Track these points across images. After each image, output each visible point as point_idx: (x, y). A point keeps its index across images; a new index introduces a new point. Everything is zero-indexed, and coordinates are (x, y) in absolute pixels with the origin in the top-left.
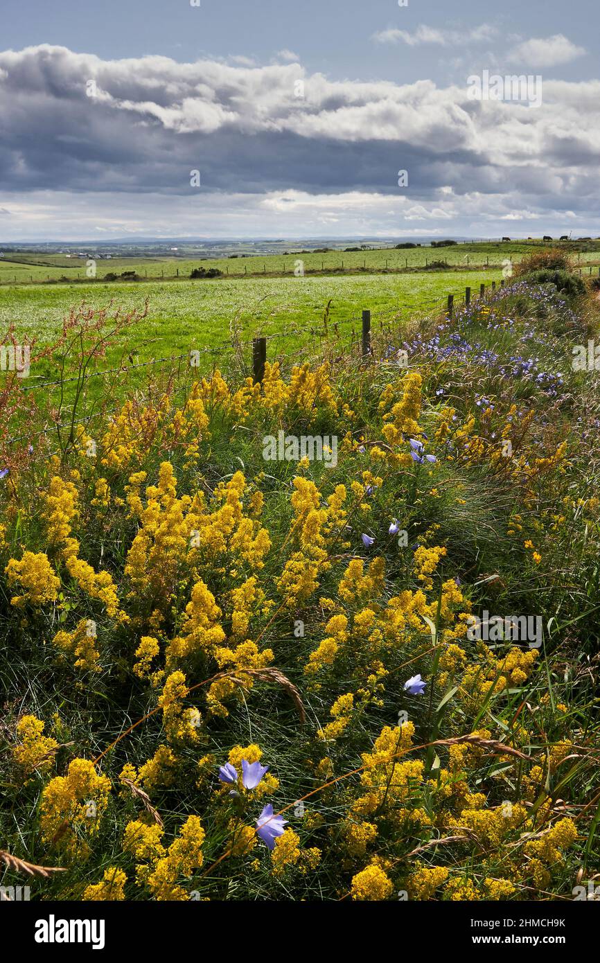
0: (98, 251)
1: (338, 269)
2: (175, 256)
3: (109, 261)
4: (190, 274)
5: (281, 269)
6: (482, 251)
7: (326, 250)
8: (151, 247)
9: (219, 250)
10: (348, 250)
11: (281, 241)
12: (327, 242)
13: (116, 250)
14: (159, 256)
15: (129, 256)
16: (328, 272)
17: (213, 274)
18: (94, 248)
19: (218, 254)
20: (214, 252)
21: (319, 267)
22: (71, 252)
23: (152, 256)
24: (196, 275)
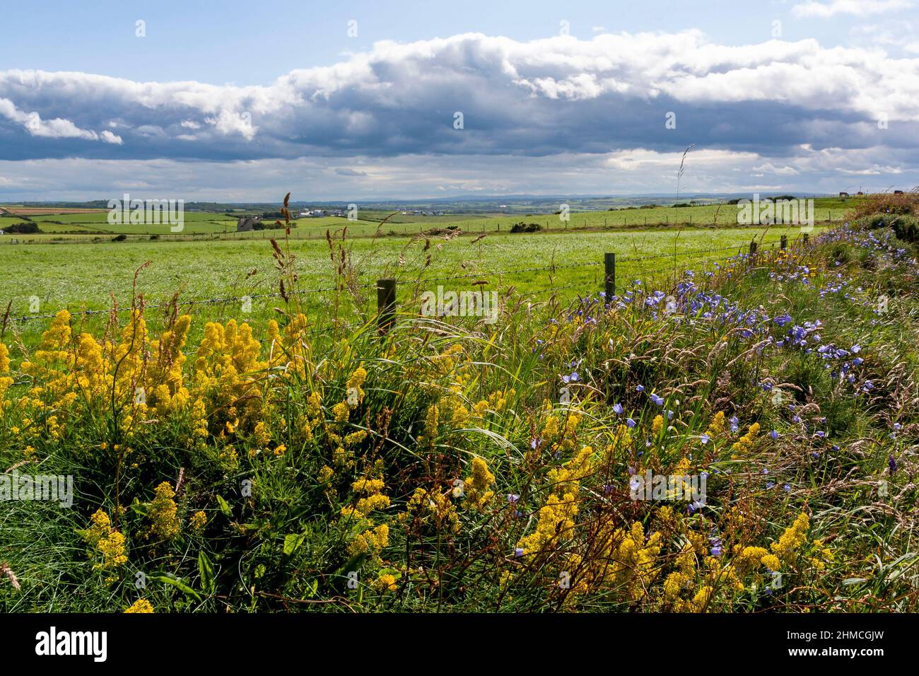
0: (432, 209)
1: (661, 224)
2: (504, 212)
3: (441, 218)
4: (511, 228)
5: (603, 224)
6: (825, 207)
7: (653, 206)
8: (481, 205)
9: (546, 207)
10: (675, 206)
11: (608, 198)
12: (657, 199)
13: (448, 208)
14: (489, 212)
15: (460, 212)
16: (651, 227)
17: (533, 229)
18: (429, 206)
19: (545, 211)
20: (541, 209)
21: (643, 222)
22: (408, 209)
23: (481, 213)
24: (517, 229)
